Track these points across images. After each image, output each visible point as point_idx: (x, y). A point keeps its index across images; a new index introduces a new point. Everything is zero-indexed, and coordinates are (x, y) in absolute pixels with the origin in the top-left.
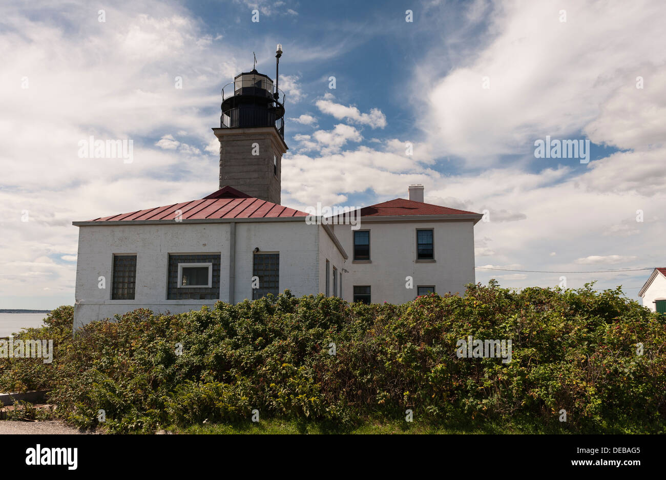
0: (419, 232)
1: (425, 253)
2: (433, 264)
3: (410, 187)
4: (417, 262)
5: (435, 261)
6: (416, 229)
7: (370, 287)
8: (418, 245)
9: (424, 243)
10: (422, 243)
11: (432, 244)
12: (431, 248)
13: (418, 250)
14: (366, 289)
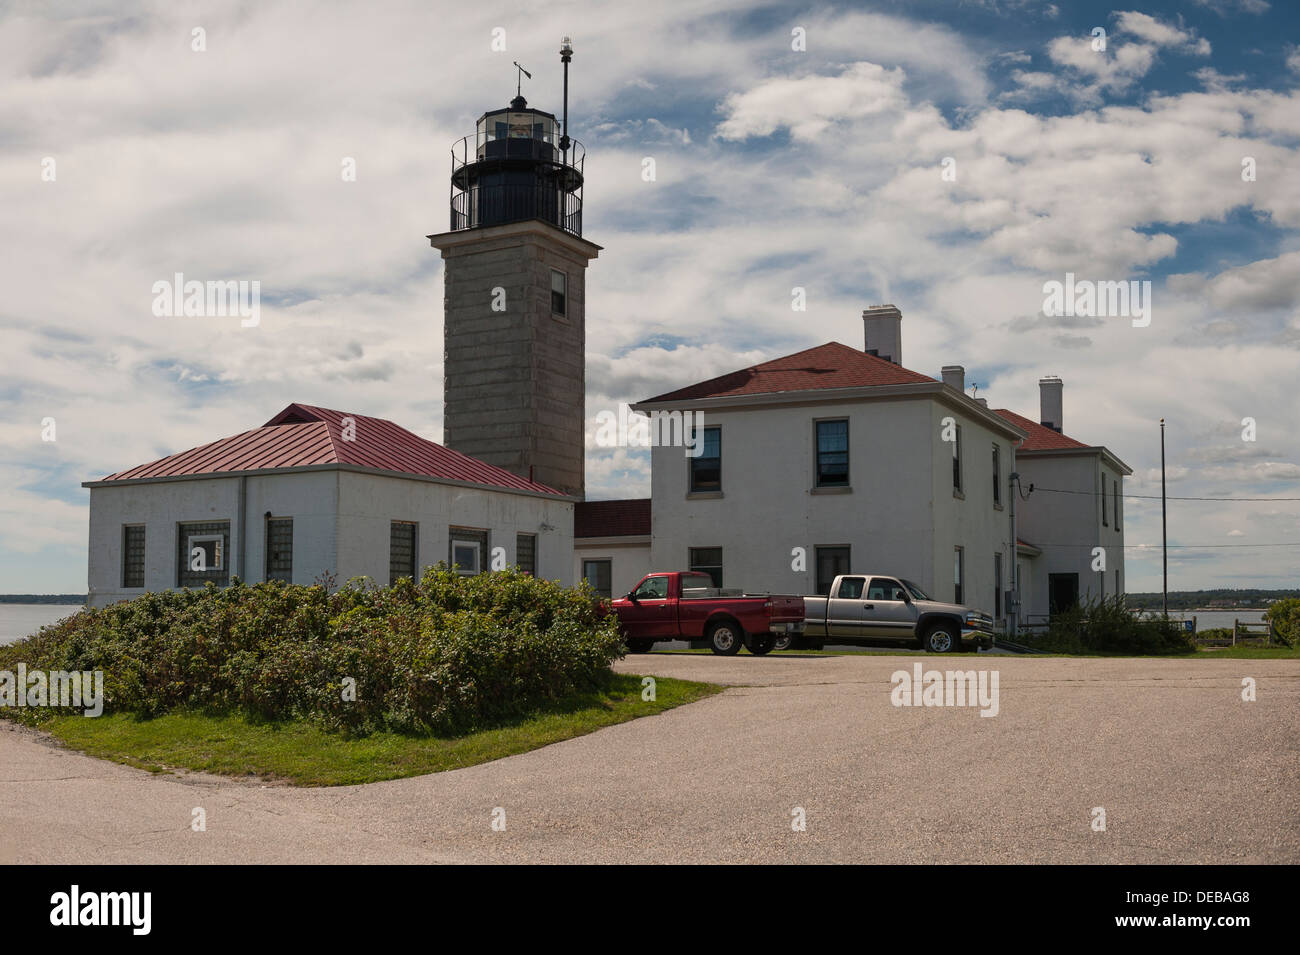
0: (819, 425)
1: (832, 475)
2: (846, 498)
3: (865, 312)
4: (813, 493)
5: (850, 491)
6: (814, 419)
7: (719, 549)
8: (818, 454)
9: (832, 449)
10: (826, 450)
11: (847, 452)
12: (843, 460)
13: (819, 466)
14: (716, 553)
